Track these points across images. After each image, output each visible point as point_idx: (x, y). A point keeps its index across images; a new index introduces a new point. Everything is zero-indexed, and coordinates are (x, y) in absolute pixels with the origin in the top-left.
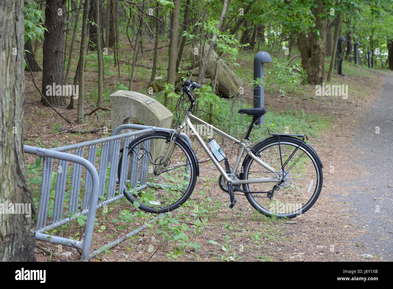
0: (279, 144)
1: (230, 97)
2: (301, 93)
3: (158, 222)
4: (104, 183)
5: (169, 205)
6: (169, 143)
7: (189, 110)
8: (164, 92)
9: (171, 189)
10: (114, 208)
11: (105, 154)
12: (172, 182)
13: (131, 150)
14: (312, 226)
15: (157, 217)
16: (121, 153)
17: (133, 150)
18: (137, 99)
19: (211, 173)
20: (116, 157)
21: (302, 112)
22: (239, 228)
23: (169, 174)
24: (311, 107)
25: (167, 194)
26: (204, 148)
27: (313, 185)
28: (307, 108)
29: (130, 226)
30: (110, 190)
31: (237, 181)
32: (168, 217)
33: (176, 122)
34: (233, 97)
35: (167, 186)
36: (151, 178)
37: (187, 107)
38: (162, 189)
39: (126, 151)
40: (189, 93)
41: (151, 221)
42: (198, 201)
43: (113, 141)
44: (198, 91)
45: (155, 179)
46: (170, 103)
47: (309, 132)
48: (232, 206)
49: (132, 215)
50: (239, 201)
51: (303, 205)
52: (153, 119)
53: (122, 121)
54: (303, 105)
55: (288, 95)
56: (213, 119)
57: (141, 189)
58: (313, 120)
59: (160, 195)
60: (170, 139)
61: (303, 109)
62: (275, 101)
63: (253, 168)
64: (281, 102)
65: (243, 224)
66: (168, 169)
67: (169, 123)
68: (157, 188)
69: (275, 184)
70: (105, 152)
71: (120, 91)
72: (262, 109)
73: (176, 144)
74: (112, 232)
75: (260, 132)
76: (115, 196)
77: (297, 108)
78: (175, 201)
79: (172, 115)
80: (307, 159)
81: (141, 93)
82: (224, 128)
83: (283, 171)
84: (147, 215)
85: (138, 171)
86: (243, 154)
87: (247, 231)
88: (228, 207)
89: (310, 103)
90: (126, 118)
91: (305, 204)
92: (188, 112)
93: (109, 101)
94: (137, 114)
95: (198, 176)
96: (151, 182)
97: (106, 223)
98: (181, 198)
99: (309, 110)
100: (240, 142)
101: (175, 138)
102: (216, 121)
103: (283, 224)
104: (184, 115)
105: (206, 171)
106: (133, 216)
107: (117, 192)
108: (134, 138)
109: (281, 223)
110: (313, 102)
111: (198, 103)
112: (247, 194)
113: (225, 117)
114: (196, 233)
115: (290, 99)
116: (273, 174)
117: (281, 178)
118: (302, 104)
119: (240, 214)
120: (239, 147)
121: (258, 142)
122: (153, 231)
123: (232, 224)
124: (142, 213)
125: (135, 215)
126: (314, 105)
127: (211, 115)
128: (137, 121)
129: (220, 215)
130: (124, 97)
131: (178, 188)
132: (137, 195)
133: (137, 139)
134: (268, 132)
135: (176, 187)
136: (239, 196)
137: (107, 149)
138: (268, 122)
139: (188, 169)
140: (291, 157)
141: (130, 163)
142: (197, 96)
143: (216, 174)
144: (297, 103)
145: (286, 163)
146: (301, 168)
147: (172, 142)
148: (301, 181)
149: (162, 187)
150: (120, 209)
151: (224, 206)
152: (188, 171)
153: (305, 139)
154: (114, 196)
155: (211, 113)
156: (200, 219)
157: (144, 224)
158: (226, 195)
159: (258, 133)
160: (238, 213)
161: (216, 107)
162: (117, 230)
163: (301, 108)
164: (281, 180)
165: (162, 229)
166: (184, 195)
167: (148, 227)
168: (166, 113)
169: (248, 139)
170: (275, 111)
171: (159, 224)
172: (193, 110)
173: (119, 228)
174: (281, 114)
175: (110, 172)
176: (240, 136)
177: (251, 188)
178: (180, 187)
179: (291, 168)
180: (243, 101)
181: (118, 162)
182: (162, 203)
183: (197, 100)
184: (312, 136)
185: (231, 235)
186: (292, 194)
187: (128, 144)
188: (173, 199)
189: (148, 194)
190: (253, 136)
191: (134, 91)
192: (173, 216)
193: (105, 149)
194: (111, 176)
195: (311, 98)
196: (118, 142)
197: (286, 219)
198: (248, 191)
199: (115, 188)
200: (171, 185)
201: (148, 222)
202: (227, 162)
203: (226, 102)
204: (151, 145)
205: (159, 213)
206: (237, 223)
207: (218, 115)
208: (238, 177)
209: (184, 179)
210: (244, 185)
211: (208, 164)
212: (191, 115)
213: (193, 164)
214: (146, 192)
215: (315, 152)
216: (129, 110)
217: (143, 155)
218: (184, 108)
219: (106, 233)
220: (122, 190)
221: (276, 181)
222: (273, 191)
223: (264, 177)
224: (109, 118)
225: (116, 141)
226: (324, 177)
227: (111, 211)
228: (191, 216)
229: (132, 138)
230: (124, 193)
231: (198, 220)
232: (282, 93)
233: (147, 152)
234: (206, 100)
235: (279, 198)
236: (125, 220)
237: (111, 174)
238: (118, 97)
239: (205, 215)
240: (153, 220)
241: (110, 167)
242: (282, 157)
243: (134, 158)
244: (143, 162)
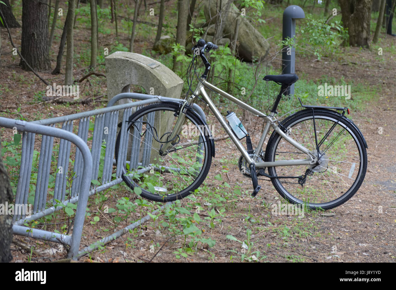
0: (314, 119)
1: (253, 61)
2: (341, 57)
3: (163, 213)
4: (98, 165)
5: (177, 192)
6: (178, 116)
7: (203, 76)
8: (172, 54)
9: (181, 173)
10: (109, 196)
11: (99, 129)
12: (182, 164)
13: (131, 124)
14: (353, 220)
15: (163, 207)
16: (120, 128)
17: (134, 125)
18: (139, 62)
19: (229, 154)
20: (113, 132)
21: (342, 80)
22: (263, 220)
23: (178, 155)
24: (354, 74)
25: (176, 179)
26: (221, 123)
27: (355, 170)
28: (348, 75)
29: (129, 217)
30: (105, 174)
31: (261, 163)
32: (177, 206)
33: (186, 92)
34: (257, 61)
35: (176, 169)
36: (156, 159)
37: (201, 73)
38: (169, 172)
39: (125, 126)
40: (203, 55)
41: (155, 212)
42: (214, 188)
43: (109, 114)
44: (213, 54)
45: (160, 160)
46: (180, 67)
47: (351, 105)
48: (254, 194)
49: (132, 203)
50: (263, 188)
51: (343, 194)
52: (159, 87)
53: (121, 90)
54: (342, 72)
55: (324, 59)
56: (232, 87)
57: (143, 172)
58: (356, 90)
59: (167, 180)
60: (180, 111)
61: (342, 76)
62: (309, 66)
63: (281, 148)
64: (316, 68)
65: (269, 215)
66: (177, 148)
67: (179, 92)
68: (163, 171)
69: (307, 168)
70: (99, 126)
71: (119, 52)
72: (293, 75)
73: (186, 117)
74: (107, 224)
75: (290, 104)
76: (112, 180)
77: (335, 75)
78: (185, 187)
79: (181, 82)
80: (348, 138)
81: (143, 55)
82: (246, 99)
83: (318, 151)
84: (150, 203)
85: (140, 150)
86: (269, 131)
87: (273, 224)
88: (249, 195)
89: (352, 69)
90: (126, 85)
91: (345, 192)
92: (201, 78)
93: (105, 65)
94: (138, 81)
95: (214, 157)
96: (155, 164)
97: (100, 213)
98: (192, 184)
99: (350, 78)
100: (265, 115)
101: (185, 110)
102: (236, 90)
103: (318, 216)
104: (196, 83)
105: (223, 151)
106: (133, 205)
107: (114, 175)
108: (135, 109)
109: (315, 216)
110: (355, 68)
111: (213, 68)
112: (273, 179)
113: (247, 85)
114: (210, 227)
115: (326, 64)
116: (305, 155)
117: (316, 160)
118: (342, 70)
119: (265, 204)
120: (264, 122)
121: (287, 116)
122: (157, 223)
123: (254, 216)
124: (145, 201)
125: (136, 204)
126: (357, 72)
127: (229, 83)
128: (138, 89)
129: (240, 205)
130: (123, 60)
131: (189, 171)
132: (139, 179)
133: (139, 111)
134: (300, 104)
135: (186, 170)
136: (264, 181)
137: (102, 122)
138: (300, 92)
139: (201, 148)
140: (327, 135)
141: (130, 141)
142: (213, 59)
143: (235, 154)
144: (335, 70)
145: (321, 142)
146: (340, 148)
147: (182, 115)
148: (340, 164)
149: (170, 170)
150: (117, 196)
151: (245, 194)
152: (201, 151)
153: (346, 114)
154: (110, 180)
155: (230, 80)
156: (216, 210)
157: (146, 214)
158: (247, 181)
159: (287, 106)
160: (262, 202)
161: (236, 73)
162: (114, 222)
163: (341, 75)
164: (315, 163)
165: (169, 221)
166: (196, 180)
167: (152, 219)
168: (174, 79)
169: (276, 113)
170: (308, 79)
171: (166, 215)
172: (207, 76)
173: (117, 220)
174: (315, 82)
175: (105, 151)
176: (265, 109)
177: (278, 172)
178: (192, 170)
179: (327, 148)
180: (269, 67)
181: (115, 139)
182: (169, 189)
183: (213, 64)
184: (354, 110)
185: (254, 229)
186: (329, 180)
187: (128, 117)
188: (182, 185)
189: (152, 178)
190: (281, 109)
191: (135, 52)
192: (183, 206)
193: (100, 123)
194: (107, 155)
195: (352, 63)
196: (116, 115)
197: (321, 210)
198: (275, 175)
199: (112, 170)
200: (180, 168)
201: (151, 212)
202: (250, 140)
203: (248, 67)
204: (156, 119)
205: (165, 201)
206: (261, 214)
207: (239, 83)
208: (262, 159)
209: (197, 161)
210: (270, 168)
211: (225, 142)
212: (206, 82)
213: (207, 141)
214: (150, 175)
215: (358, 129)
216: (129, 76)
217: (146, 130)
218: (197, 74)
219: (100, 225)
220: (120, 173)
221: (310, 164)
222: (305, 176)
223: (294, 159)
224: (104, 86)
225: (113, 113)
226: (368, 160)
227: (107, 199)
228: (205, 206)
229: (133, 109)
230: (123, 177)
231: (213, 210)
232: (317, 57)
233: (151, 127)
234: (224, 64)
235: (312, 185)
236: (123, 210)
237: (107, 153)
238: (115, 60)
239: (221, 205)
240: (158, 210)
241: (106, 145)
242: (317, 134)
243: (135, 133)
244: (147, 140)
